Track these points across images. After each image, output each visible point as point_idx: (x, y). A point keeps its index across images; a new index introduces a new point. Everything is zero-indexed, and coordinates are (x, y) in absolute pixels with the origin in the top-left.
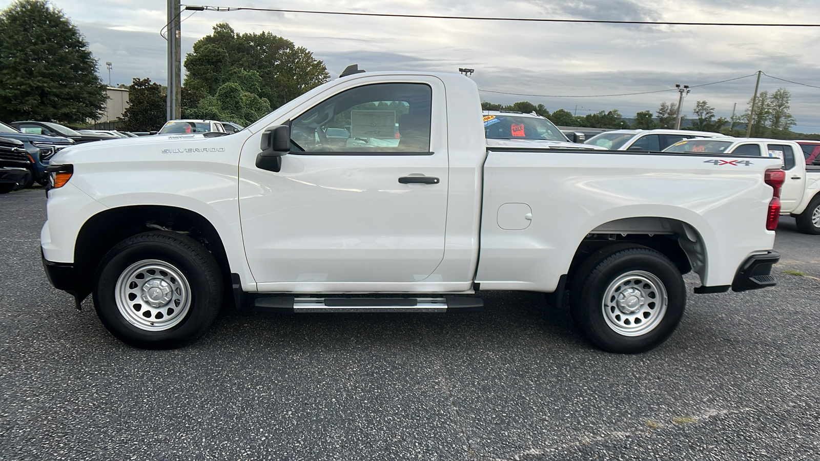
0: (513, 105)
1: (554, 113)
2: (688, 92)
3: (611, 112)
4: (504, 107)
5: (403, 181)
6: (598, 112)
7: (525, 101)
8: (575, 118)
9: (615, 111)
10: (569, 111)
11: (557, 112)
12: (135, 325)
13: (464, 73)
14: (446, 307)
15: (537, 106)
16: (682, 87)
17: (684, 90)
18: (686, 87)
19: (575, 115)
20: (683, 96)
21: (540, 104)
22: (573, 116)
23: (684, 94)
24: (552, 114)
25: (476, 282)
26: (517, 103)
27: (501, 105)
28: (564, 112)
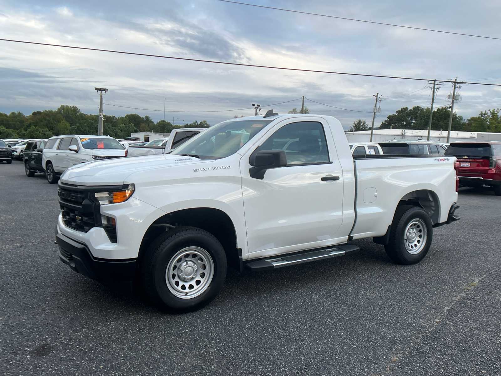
0: (124, 117)
1: (158, 123)
2: (260, 109)
3: (201, 122)
4: (117, 118)
5: (323, 179)
6: (193, 123)
7: (134, 114)
8: (174, 126)
9: (205, 122)
10: (169, 122)
11: (160, 122)
12: (178, 296)
13: (99, 92)
14: (345, 252)
15: (144, 118)
16: (256, 106)
17: (257, 108)
18: (259, 106)
19: (173, 124)
20: (257, 112)
21: (147, 116)
22: (172, 125)
23: (258, 110)
24: (156, 124)
25: (351, 235)
26: (128, 115)
27: (114, 117)
28: (166, 122)
